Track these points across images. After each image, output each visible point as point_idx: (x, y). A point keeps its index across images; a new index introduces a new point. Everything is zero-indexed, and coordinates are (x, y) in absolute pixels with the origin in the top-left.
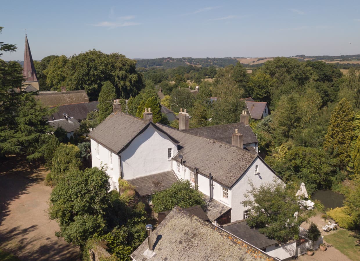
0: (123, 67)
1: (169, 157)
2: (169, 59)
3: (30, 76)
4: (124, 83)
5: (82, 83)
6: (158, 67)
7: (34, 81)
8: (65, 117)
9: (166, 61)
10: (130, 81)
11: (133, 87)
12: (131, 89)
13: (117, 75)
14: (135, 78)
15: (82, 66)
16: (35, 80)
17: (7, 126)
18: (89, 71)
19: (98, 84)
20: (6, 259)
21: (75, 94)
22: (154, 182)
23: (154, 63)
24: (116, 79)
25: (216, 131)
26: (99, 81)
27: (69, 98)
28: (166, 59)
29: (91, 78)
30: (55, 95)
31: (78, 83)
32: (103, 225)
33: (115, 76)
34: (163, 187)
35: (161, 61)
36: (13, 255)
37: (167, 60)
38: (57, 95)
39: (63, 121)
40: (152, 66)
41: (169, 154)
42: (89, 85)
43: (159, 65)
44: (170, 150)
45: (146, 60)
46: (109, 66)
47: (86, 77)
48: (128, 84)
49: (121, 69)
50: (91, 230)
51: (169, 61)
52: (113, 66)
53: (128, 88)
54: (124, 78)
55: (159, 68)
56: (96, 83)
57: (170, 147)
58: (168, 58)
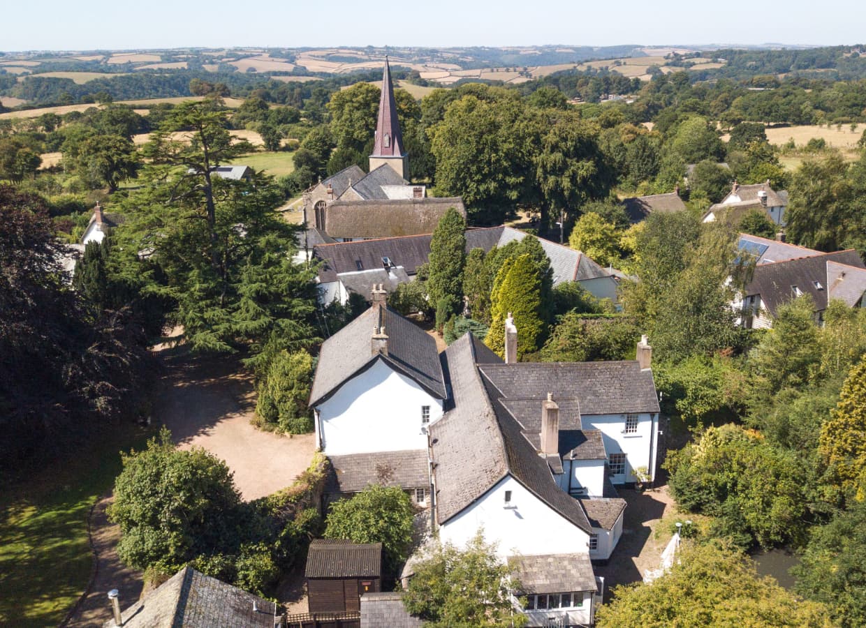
0: (562, 144)
1: (424, 421)
2: (857, 51)
3: (387, 145)
4: (557, 182)
5: (465, 178)
6: (822, 70)
7: (395, 156)
8: (386, 265)
9: (849, 55)
10: (573, 178)
11: (580, 191)
12: (572, 193)
13: (543, 162)
14: (586, 170)
15: (468, 142)
16: (397, 154)
17: (221, 298)
18: (480, 151)
19: (499, 182)
20: (78, 558)
21: (439, 205)
22: (379, 468)
23: (813, 61)
24: (540, 171)
25: (560, 374)
26: (500, 176)
27: (425, 214)
28: (849, 49)
29: (483, 168)
30: (398, 206)
31: (458, 174)
32: (172, 551)
33: (537, 164)
34: (393, 480)
35: (834, 56)
36: (90, 554)
37: (852, 52)
38: (402, 206)
39: (379, 272)
40: (806, 67)
41: (424, 417)
42: (479, 182)
43: (828, 65)
44: (426, 409)
45: (791, 51)
46: (528, 140)
47: (473, 165)
48: (566, 183)
49: (554, 148)
50: (151, 554)
51: (856, 55)
52: (537, 141)
53: (566, 193)
54: (558, 170)
55: (825, 73)
56: (494, 180)
57: (426, 405)
58: (857, 46)
